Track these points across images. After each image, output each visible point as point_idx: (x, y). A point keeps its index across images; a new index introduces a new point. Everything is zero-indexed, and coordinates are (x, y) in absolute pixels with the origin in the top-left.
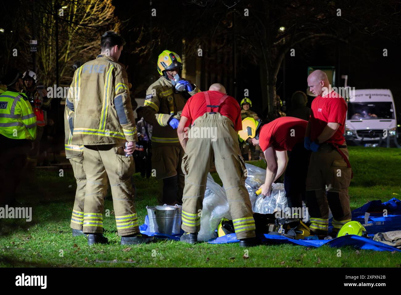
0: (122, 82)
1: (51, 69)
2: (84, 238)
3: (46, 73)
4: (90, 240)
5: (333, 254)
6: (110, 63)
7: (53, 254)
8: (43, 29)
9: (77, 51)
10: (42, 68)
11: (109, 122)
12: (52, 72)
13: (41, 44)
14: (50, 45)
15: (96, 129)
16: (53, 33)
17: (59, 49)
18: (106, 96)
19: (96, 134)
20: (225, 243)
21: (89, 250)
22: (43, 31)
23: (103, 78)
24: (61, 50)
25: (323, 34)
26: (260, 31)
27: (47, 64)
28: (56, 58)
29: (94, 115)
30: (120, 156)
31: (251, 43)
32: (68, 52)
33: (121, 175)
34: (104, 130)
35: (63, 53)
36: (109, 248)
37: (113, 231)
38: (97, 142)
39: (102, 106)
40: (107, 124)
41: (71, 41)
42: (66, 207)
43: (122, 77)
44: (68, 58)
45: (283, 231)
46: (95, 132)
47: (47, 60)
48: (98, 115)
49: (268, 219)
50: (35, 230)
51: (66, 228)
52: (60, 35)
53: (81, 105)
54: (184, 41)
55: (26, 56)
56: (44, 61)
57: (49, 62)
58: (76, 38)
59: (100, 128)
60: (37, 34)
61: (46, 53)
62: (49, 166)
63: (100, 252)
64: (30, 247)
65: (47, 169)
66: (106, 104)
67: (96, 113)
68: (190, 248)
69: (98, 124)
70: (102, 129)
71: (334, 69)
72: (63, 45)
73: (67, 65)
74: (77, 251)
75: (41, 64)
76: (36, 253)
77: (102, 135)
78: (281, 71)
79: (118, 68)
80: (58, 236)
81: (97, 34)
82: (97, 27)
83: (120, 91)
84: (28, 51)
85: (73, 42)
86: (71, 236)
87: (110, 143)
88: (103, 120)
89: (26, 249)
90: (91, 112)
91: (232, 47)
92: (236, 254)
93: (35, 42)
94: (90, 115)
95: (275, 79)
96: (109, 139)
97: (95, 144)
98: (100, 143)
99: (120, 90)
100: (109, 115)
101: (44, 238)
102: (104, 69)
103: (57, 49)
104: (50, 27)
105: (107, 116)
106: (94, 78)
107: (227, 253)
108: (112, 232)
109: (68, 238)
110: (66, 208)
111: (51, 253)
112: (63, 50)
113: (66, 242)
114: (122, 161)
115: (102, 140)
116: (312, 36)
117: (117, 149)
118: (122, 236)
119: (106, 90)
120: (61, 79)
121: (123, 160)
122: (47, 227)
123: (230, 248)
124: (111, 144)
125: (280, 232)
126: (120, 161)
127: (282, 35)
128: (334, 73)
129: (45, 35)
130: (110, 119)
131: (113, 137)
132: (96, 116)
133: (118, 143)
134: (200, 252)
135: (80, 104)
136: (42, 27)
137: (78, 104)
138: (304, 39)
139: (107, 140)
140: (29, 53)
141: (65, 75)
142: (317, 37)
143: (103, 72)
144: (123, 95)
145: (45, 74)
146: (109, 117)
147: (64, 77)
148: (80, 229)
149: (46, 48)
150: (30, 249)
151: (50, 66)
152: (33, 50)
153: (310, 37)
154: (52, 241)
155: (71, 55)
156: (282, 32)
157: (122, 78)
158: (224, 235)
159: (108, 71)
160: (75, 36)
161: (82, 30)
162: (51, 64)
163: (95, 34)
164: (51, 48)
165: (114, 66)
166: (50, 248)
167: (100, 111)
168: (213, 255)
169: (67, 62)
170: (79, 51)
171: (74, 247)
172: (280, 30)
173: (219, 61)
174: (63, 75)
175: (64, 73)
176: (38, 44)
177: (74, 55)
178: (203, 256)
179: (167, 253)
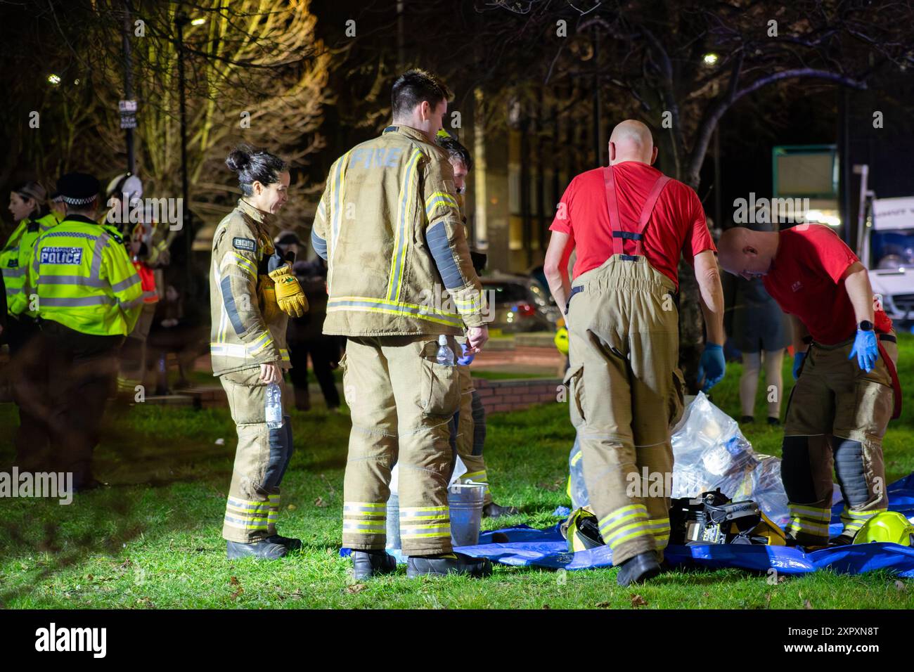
0: (442, 191)
1: (171, 168)
2: (254, 562)
3: (159, 177)
4: (359, 565)
5: (841, 592)
6: (412, 145)
7: (183, 601)
8: (149, 74)
9: (228, 124)
10: (149, 166)
11: (409, 282)
12: (174, 173)
13: (145, 109)
14: (166, 113)
15: (378, 298)
16: (172, 83)
17: (187, 120)
18: (403, 221)
19: (379, 310)
20: (585, 569)
21: (267, 591)
22: (148, 78)
23: (395, 179)
24: (191, 122)
25: (808, 71)
26: (657, 67)
27: (161, 154)
28: (180, 140)
29: (374, 265)
30: (429, 364)
31: (637, 96)
32: (208, 125)
33: (427, 409)
34: (397, 300)
35: (196, 129)
36: (313, 585)
37: (322, 546)
38: (381, 329)
39: (393, 245)
40: (406, 287)
41: (215, 100)
42: (209, 491)
43: (440, 178)
44: (209, 139)
45: (722, 539)
46: (378, 305)
47: (159, 147)
48: (383, 266)
49: (684, 510)
50: (140, 547)
51: (213, 541)
52: (190, 88)
53: (345, 243)
54: (479, 95)
55: (111, 139)
56: (153, 148)
57: (164, 152)
58: (225, 93)
59: (389, 297)
60: (135, 88)
61: (157, 129)
62: (171, 394)
63: (291, 595)
64: (129, 587)
65: (164, 403)
66: (401, 240)
67: (380, 260)
68: (503, 581)
69: (383, 286)
70: (393, 298)
71: (835, 151)
72: (196, 111)
73: (207, 158)
74: (237, 595)
75: (147, 156)
76: (143, 601)
77: (394, 312)
78: (708, 159)
79: (431, 156)
80: (195, 560)
81: (274, 82)
82: (276, 67)
83: (440, 212)
84: (115, 126)
85: (219, 104)
86: (223, 558)
87: (410, 331)
88: (396, 278)
89: (119, 592)
90: (369, 257)
91: (591, 106)
92: (612, 594)
93: (131, 106)
94: (365, 266)
95: (696, 178)
96: (408, 323)
97: (376, 335)
98: (388, 331)
99: (438, 208)
100: (409, 266)
101: (160, 565)
102: (398, 159)
103: (183, 119)
104: (165, 70)
105: (405, 269)
106: (374, 180)
107: (590, 593)
108: (319, 547)
109: (217, 564)
110: (210, 493)
111: (178, 599)
112: (196, 122)
113: (213, 573)
114: (434, 375)
115: (392, 323)
116: (783, 75)
117: (422, 346)
118: (410, 557)
119: (403, 209)
120: (192, 189)
121: (436, 374)
122: (168, 539)
123: (597, 582)
124: (414, 333)
125: (714, 540)
126: (428, 375)
127: (709, 73)
128: (837, 161)
129: (154, 88)
130: (412, 276)
131: (420, 319)
132: (379, 269)
133: (430, 333)
134: (527, 590)
135: (344, 240)
136: (146, 69)
137: (339, 241)
138: (762, 82)
139: (405, 325)
140: (118, 130)
141: (204, 181)
142: (793, 76)
143: (395, 166)
144: (447, 220)
145: (156, 179)
146: (408, 270)
147: (201, 185)
148: (243, 541)
149: (158, 118)
150: (129, 591)
151: (167, 160)
152: (128, 123)
153: (775, 77)
154: (179, 572)
155: (216, 134)
156: (707, 68)
157: (442, 181)
158: (584, 549)
159: (407, 162)
160: (222, 89)
161: (238, 74)
162: (171, 156)
163: (269, 82)
164: (168, 118)
165: (422, 152)
166: (176, 589)
167: (388, 255)
168: (558, 598)
169: (207, 150)
170: (233, 124)
171: (232, 584)
172: (705, 64)
173: (563, 138)
174: (199, 181)
175: (202, 174)
176: (139, 110)
177: (222, 133)
178: (534, 600)
179: (449, 596)
